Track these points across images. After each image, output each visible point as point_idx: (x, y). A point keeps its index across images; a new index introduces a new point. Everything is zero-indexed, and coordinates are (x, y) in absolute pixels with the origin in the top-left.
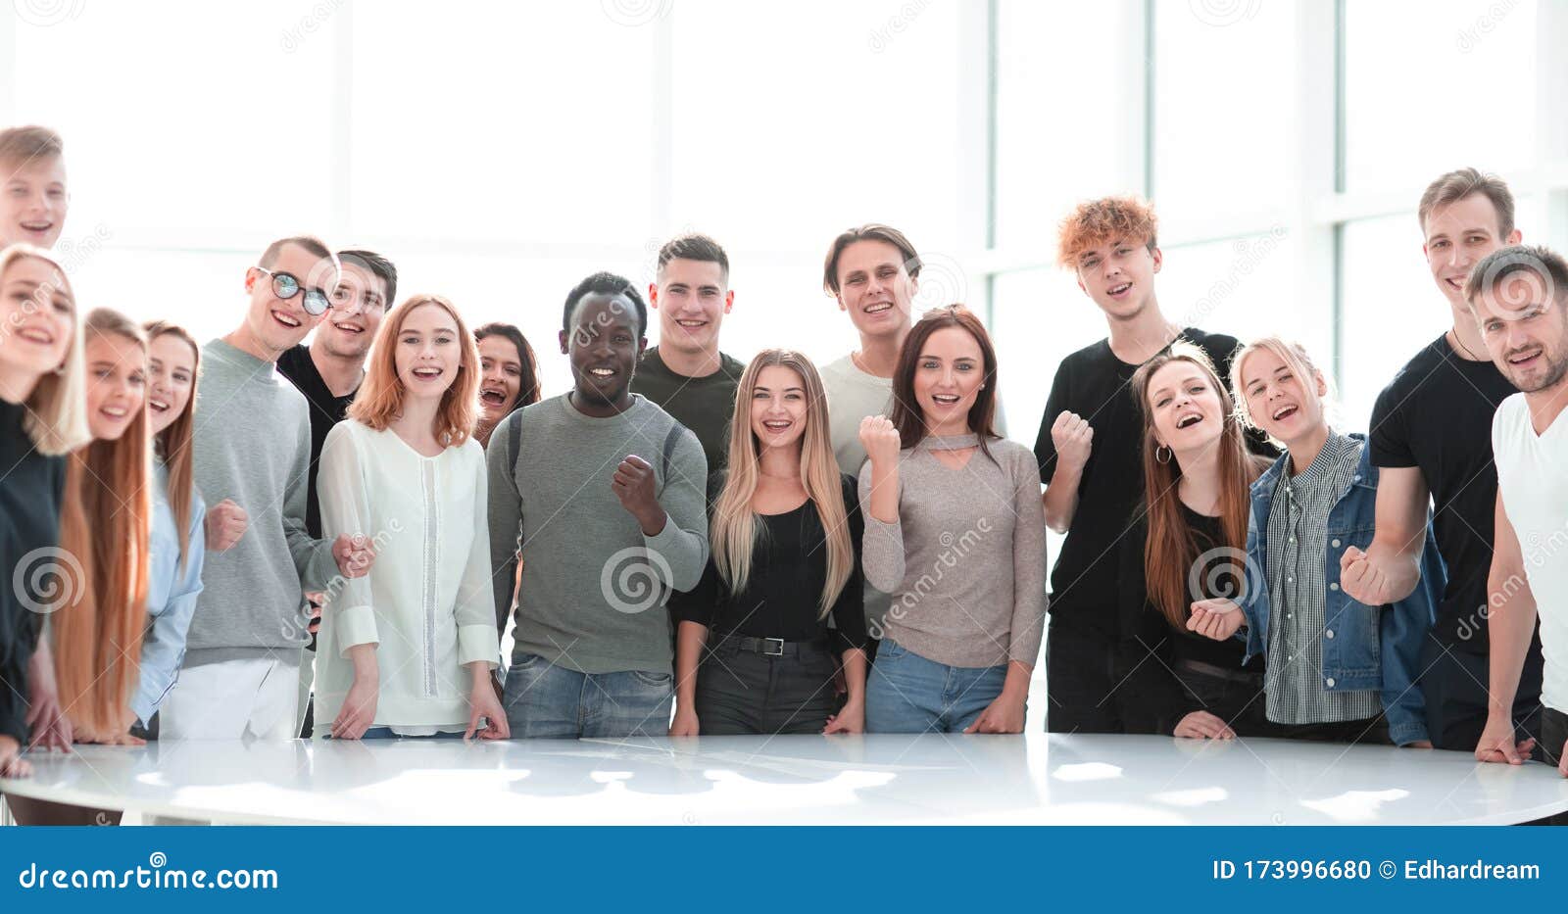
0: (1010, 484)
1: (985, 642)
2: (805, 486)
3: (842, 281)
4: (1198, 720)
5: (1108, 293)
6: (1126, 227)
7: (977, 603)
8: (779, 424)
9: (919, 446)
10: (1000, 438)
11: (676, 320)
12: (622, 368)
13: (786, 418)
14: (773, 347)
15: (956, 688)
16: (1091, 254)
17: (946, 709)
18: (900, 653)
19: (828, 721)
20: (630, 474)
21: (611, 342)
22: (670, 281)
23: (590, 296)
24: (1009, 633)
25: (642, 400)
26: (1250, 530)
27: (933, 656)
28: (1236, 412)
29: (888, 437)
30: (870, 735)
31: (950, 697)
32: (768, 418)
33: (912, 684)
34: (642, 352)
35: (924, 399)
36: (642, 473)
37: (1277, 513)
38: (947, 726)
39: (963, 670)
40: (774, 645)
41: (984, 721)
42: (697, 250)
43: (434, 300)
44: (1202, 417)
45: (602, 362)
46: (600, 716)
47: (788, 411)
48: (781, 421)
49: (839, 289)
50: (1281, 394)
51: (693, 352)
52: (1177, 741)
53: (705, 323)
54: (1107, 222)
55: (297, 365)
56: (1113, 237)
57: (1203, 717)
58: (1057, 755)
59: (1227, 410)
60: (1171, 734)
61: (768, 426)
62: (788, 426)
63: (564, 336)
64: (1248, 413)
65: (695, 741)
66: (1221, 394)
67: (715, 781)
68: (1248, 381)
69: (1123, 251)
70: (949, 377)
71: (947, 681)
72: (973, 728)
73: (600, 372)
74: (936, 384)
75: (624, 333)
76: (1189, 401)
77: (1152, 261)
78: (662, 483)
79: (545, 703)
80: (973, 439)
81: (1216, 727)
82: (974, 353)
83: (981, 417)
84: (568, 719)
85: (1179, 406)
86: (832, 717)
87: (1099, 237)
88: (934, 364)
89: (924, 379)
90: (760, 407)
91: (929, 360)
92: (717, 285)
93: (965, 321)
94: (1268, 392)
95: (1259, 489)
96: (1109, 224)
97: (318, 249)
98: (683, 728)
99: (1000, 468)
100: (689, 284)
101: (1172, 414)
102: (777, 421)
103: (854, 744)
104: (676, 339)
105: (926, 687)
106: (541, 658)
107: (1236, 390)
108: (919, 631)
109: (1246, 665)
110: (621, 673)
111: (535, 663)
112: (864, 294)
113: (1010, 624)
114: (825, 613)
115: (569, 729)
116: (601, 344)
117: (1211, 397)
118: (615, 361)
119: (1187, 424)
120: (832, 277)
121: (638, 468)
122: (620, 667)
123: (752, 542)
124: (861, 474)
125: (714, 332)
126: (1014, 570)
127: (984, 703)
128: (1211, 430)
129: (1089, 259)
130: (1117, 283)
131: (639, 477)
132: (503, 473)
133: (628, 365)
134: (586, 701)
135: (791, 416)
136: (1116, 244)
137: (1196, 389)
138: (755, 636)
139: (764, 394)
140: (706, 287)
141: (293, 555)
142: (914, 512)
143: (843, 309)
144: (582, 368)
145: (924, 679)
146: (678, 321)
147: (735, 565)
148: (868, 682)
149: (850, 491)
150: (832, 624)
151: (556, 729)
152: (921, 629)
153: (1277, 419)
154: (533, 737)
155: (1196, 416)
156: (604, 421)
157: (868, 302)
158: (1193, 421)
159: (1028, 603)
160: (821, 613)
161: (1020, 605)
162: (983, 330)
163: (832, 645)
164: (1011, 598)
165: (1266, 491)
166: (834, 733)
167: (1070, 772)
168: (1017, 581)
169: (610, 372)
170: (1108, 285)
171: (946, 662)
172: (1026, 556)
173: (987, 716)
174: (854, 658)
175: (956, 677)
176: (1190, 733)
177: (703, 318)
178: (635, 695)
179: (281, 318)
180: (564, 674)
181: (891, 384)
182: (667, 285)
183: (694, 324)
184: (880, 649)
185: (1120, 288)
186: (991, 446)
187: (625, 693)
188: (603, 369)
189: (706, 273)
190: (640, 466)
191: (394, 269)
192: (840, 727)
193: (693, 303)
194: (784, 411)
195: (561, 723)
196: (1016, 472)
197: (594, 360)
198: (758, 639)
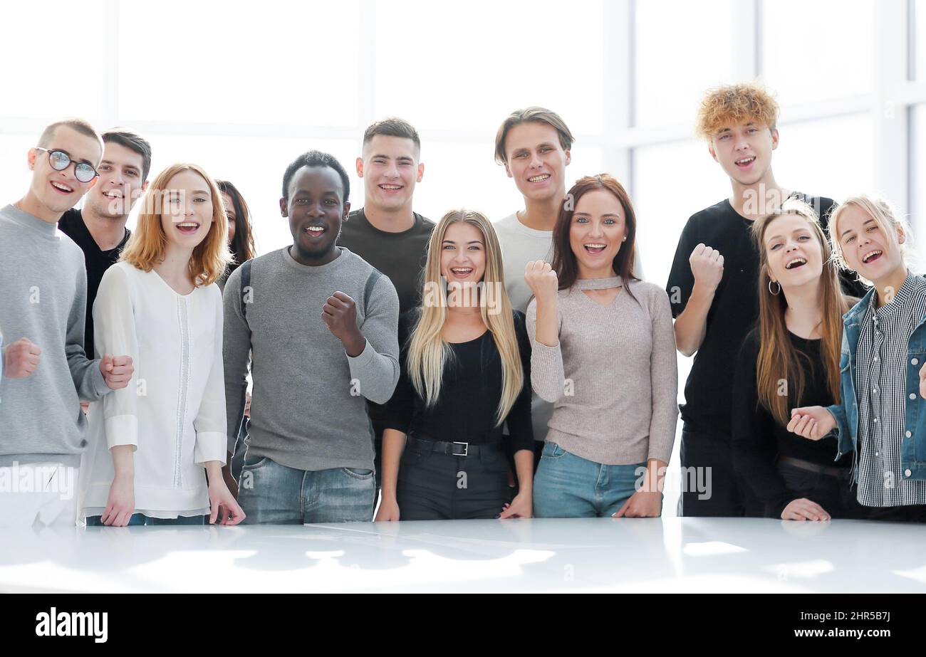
0: (649, 318)
1: (629, 444)
2: (485, 320)
3: (510, 156)
4: (801, 505)
5: (736, 163)
6: (758, 112)
7: (622, 412)
8: (463, 270)
9: (575, 287)
10: (639, 280)
11: (377, 185)
12: (330, 225)
13: (468, 265)
14: (457, 207)
15: (606, 481)
16: (726, 130)
17: (598, 498)
18: (560, 453)
19: (504, 508)
20: (337, 306)
21: (321, 204)
22: (374, 154)
23: (304, 169)
24: (648, 437)
25: (346, 253)
26: (842, 352)
27: (587, 456)
28: (833, 257)
29: (548, 277)
30: (538, 520)
31: (602, 488)
32: (455, 265)
33: (571, 478)
34: (346, 214)
35: (577, 248)
36: (346, 305)
37: (865, 338)
38: (598, 512)
39: (611, 467)
40: (460, 447)
41: (628, 508)
42: (393, 130)
43: (190, 168)
44: (806, 261)
45: (314, 221)
46: (317, 504)
47: (470, 260)
48: (464, 268)
49: (507, 160)
50: (869, 241)
51: (392, 210)
52: (784, 523)
53: (402, 187)
54: (744, 107)
55: (72, 224)
56: (748, 119)
57: (804, 503)
58: (689, 535)
59: (826, 256)
60: (779, 517)
61: (454, 272)
62: (470, 271)
63: (283, 203)
64: (842, 258)
65: (396, 526)
66: (822, 243)
67: (413, 557)
68: (842, 232)
69: (752, 131)
70: (597, 228)
71: (598, 476)
72: (620, 513)
73: (313, 229)
74: (587, 235)
75: (332, 198)
76: (797, 247)
77: (772, 139)
78: (363, 318)
79: (273, 495)
80: (617, 281)
81: (815, 511)
82: (617, 211)
83: (623, 264)
84: (291, 508)
85: (788, 251)
86: (507, 505)
87: (737, 118)
88: (585, 219)
89: (577, 231)
90: (448, 257)
91: (581, 216)
92: (411, 157)
93: (609, 185)
94: (859, 241)
95: (851, 320)
96: (746, 109)
97: (85, 130)
98: (386, 515)
99: (639, 304)
100: (390, 156)
101: (783, 256)
102: (462, 268)
103: (524, 527)
104: (378, 200)
105: (582, 481)
106: (269, 460)
107: (833, 239)
108: (577, 436)
109: (839, 461)
110: (333, 470)
111: (264, 464)
112: (528, 167)
113: (649, 430)
114: (500, 422)
115: (292, 516)
116: (313, 206)
117: (814, 245)
118: (324, 220)
119: (794, 266)
120: (501, 150)
121: (344, 302)
122: (333, 465)
123: (443, 364)
124: (528, 310)
125: (408, 195)
126: (652, 386)
127: (628, 494)
128: (813, 272)
129: (723, 134)
130: (744, 156)
131: (343, 308)
132: (237, 312)
133: (335, 222)
134: (306, 493)
135: (473, 264)
136: (748, 125)
137: (803, 238)
138: (446, 441)
139: (450, 246)
140: (403, 158)
141: (72, 373)
142: (571, 340)
143: (510, 176)
144: (299, 227)
145: (580, 474)
146: (379, 186)
147: (428, 383)
148: (535, 477)
149: (519, 322)
150: (506, 432)
151: (282, 516)
152: (578, 434)
153: (866, 262)
154: (264, 523)
155: (802, 261)
156: (317, 269)
157: (530, 175)
158: (799, 264)
159: (662, 412)
160: (497, 422)
161: (656, 414)
162: (625, 193)
163: (507, 449)
164: (649, 409)
165: (857, 321)
166: (509, 518)
167: (699, 549)
168: (654, 395)
169: (321, 229)
170: (737, 157)
171: (597, 460)
172: (661, 374)
173: (631, 503)
174: (523, 458)
175: (606, 472)
176: (794, 516)
177: (400, 183)
178: (345, 487)
179: (58, 186)
180: (287, 472)
181: (551, 236)
182: (371, 157)
183: (392, 187)
184: (545, 450)
185: (746, 160)
186: (632, 287)
187: (337, 486)
188: (316, 227)
189: (402, 146)
190: (345, 300)
191: (149, 147)
192: (512, 514)
193: (393, 170)
194: (467, 259)
195: (286, 511)
196: (652, 307)
197: (308, 219)
198: (448, 443)
